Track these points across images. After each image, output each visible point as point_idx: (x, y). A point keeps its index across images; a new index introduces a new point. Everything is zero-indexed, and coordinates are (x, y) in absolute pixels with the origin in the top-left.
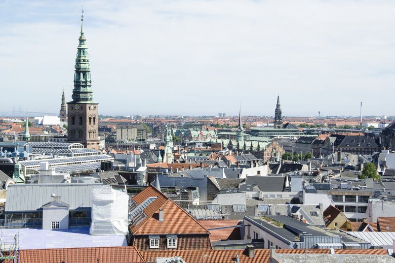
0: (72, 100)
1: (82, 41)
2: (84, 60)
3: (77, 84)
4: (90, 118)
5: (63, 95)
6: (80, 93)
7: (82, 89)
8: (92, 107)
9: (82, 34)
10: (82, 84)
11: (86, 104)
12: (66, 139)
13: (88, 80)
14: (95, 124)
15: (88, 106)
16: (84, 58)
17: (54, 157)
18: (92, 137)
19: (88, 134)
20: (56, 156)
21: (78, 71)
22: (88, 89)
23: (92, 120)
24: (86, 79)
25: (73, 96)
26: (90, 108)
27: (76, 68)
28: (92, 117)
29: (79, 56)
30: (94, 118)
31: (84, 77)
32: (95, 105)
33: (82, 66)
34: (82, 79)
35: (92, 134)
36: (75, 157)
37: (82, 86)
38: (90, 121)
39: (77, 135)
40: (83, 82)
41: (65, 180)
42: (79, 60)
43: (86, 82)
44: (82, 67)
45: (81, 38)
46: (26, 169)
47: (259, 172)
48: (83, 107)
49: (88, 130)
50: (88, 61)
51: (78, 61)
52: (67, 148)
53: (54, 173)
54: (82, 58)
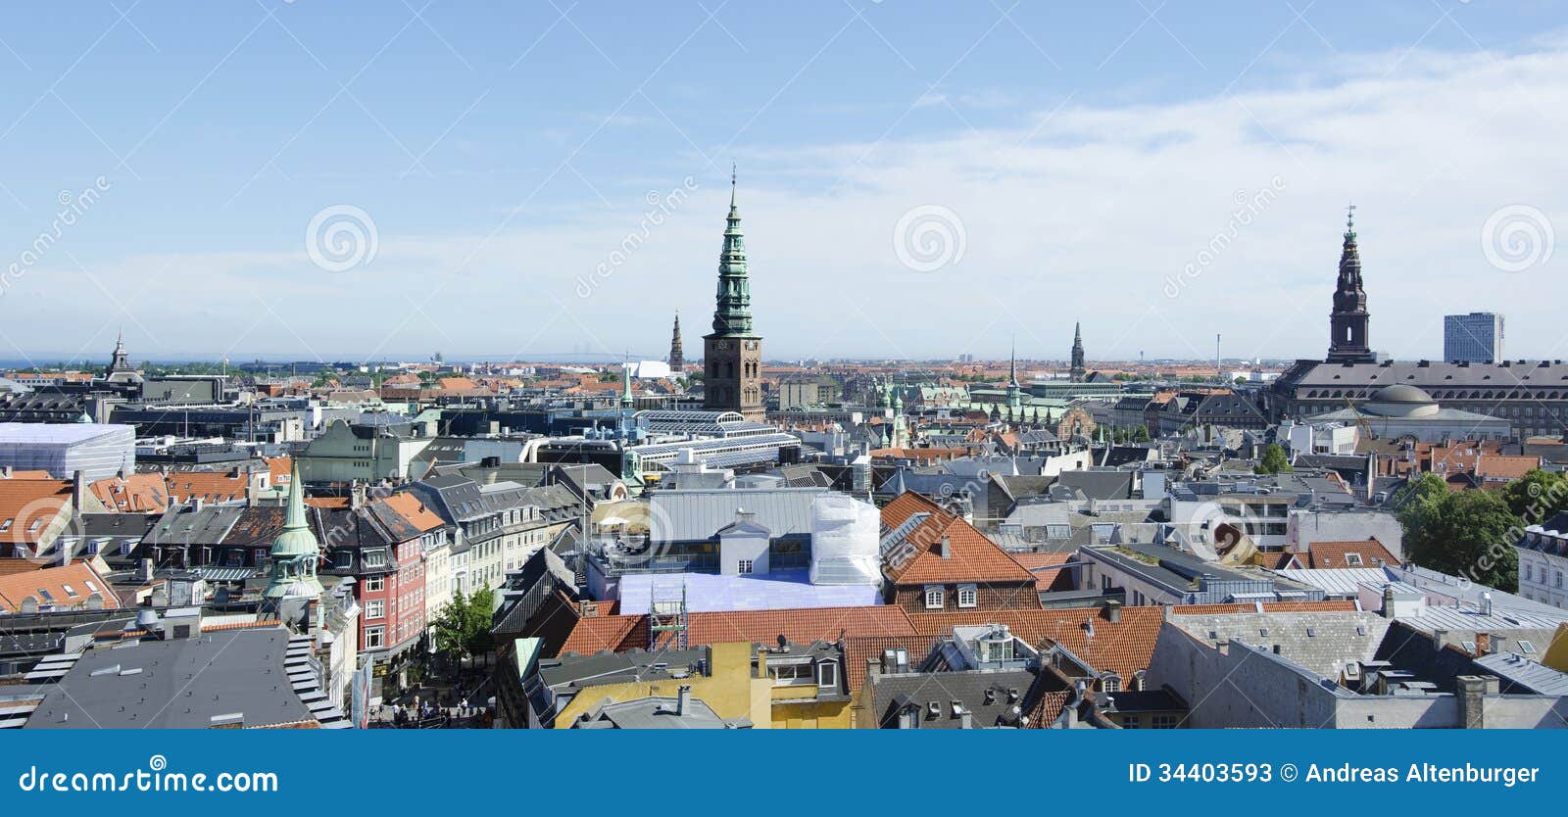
0: (713, 332)
1: (732, 221)
2: (736, 258)
3: (724, 302)
4: (747, 365)
5: (676, 323)
6: (727, 318)
7: (732, 311)
8: (751, 344)
9: (733, 208)
10: (731, 302)
11: (739, 339)
12: (701, 405)
13: (744, 294)
14: (755, 376)
15: (743, 342)
16: (737, 254)
17: (690, 439)
18: (751, 400)
19: (743, 395)
20: (694, 436)
21: (726, 278)
22: (744, 311)
23: (751, 369)
24: (739, 293)
25: (715, 325)
26: (746, 346)
27: (720, 271)
28: (751, 364)
29: (727, 249)
30: (755, 365)
31: (735, 289)
32: (755, 341)
33: (733, 268)
34: (732, 292)
35: (751, 394)
36: (730, 438)
37: (733, 306)
38: (747, 372)
39: (722, 397)
40: (733, 298)
41: (726, 482)
42: (728, 258)
43: (739, 298)
44: (732, 270)
45: (730, 215)
46: (642, 461)
47: (1079, 464)
48: (735, 344)
49: (743, 387)
50: (744, 259)
51: (726, 259)
52: (714, 422)
53: (704, 469)
54: (732, 253)
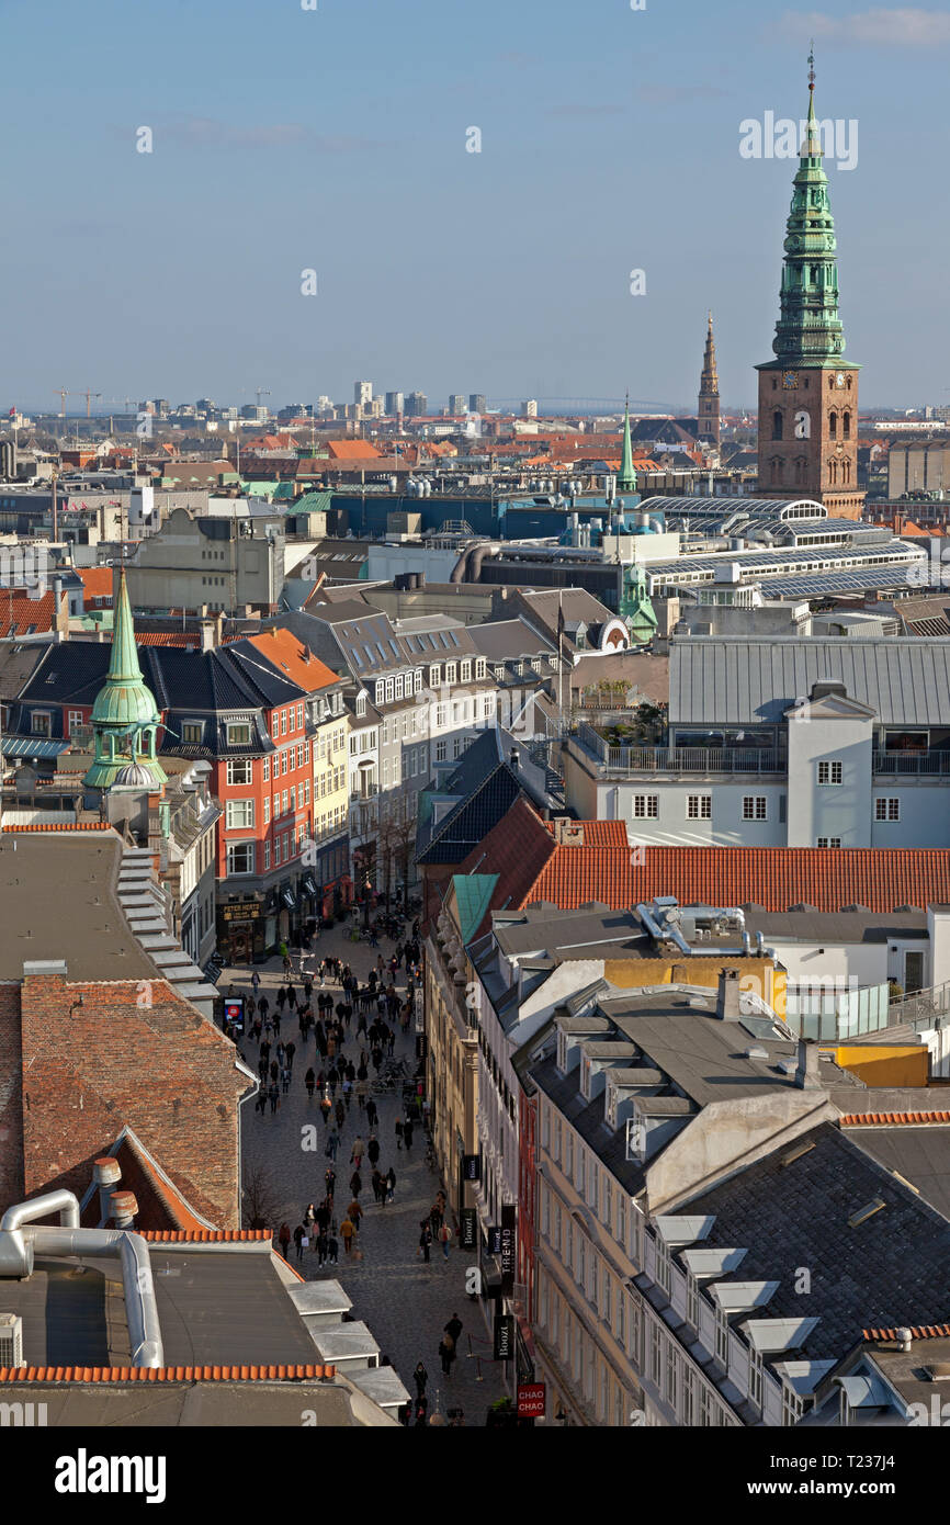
0: (773, 357)
1: (807, 158)
2: (815, 223)
3: (792, 301)
4: (833, 417)
5: (708, 342)
6: (799, 332)
7: (808, 319)
8: (841, 378)
9: (810, 132)
10: (806, 302)
11: (819, 369)
12: (752, 488)
13: (828, 288)
14: (847, 437)
15: (826, 374)
16: (816, 217)
17: (735, 548)
18: (840, 480)
19: (825, 470)
20: (741, 542)
21: (796, 259)
22: (830, 319)
23: (840, 423)
24: (820, 287)
25: (776, 345)
26: (832, 382)
27: (787, 247)
28: (840, 414)
29: (799, 209)
30: (847, 417)
31: (813, 279)
32: (848, 373)
33: (810, 242)
34: (808, 287)
35: (840, 469)
36: (803, 547)
37: (809, 309)
38: (833, 429)
39: (790, 473)
40: (810, 295)
41: (795, 623)
42: (801, 223)
43: (820, 295)
44: (808, 246)
46: (653, 584)
48: (812, 380)
49: (825, 455)
50: (828, 226)
51: (797, 225)
52: (774, 517)
53: (758, 600)
54: (807, 215)
